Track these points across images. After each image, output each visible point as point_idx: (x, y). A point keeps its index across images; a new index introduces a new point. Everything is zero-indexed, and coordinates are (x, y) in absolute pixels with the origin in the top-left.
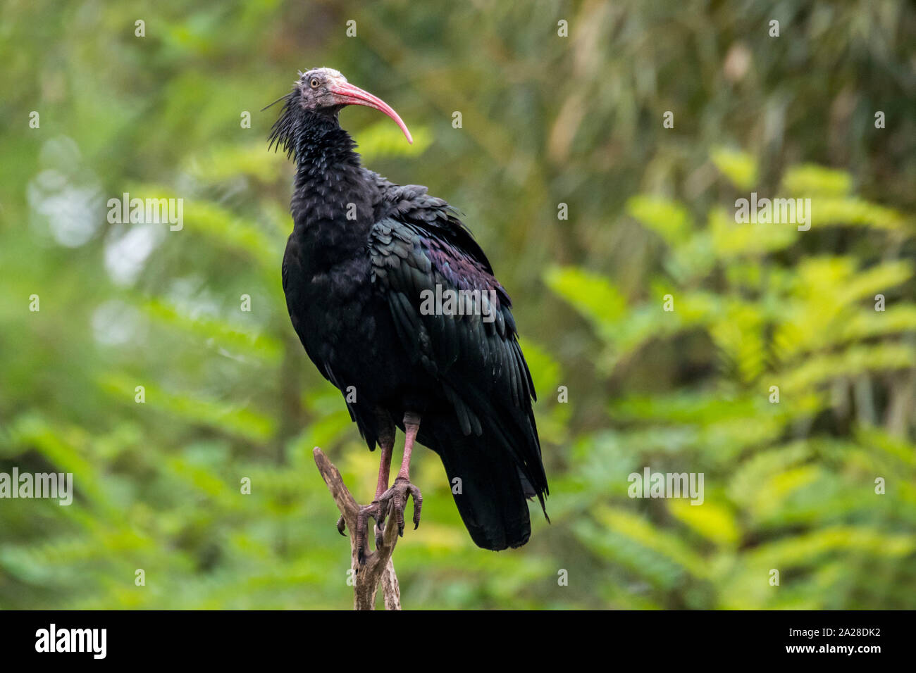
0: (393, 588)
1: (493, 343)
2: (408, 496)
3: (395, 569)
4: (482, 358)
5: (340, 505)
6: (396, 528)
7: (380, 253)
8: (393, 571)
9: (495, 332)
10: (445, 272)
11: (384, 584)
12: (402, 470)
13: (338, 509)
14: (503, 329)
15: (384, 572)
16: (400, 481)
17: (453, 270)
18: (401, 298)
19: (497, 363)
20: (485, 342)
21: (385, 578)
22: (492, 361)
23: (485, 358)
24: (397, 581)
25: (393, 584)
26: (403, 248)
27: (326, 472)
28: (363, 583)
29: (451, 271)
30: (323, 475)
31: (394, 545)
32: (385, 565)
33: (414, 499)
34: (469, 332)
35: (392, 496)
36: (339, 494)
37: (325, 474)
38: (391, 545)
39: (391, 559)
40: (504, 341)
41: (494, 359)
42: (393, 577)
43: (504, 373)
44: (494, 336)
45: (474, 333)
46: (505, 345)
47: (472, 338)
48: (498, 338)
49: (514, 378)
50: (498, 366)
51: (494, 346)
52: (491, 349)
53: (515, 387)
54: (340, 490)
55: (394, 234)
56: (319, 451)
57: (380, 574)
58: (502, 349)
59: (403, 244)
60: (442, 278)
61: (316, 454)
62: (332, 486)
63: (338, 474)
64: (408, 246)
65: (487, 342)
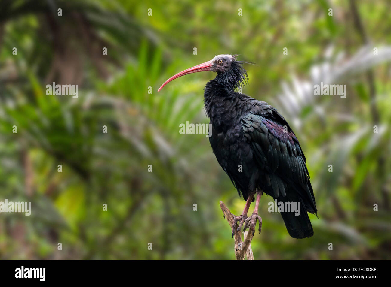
0: (251, 257)
1: (292, 159)
2: (257, 220)
3: (252, 249)
4: (288, 165)
5: (230, 224)
6: (252, 232)
7: (246, 127)
8: (251, 250)
9: (293, 155)
10: (273, 133)
11: (248, 255)
12: (255, 210)
13: (229, 226)
14: (296, 153)
15: (248, 250)
16: (254, 214)
17: (276, 132)
18: (256, 145)
19: (294, 166)
20: (289, 159)
21: (248, 253)
22: (292, 166)
23: (289, 165)
24: (253, 254)
25: (251, 255)
26: (255, 124)
27: (225, 211)
28: (239, 255)
29: (275, 132)
30: (223, 212)
31: (251, 239)
32: (248, 247)
33: (259, 222)
34: (282, 156)
35: (250, 220)
36: (230, 219)
37: (224, 211)
38: (250, 239)
39: (250, 245)
40: (296, 157)
41: (293, 165)
42: (251, 252)
43: (297, 170)
44: (293, 156)
45: (285, 156)
46: (297, 159)
47: (284, 157)
48: (294, 157)
49: (301, 172)
50: (294, 167)
51: (293, 160)
52: (291, 161)
53: (301, 175)
54: (230, 217)
55: (252, 119)
56: (222, 202)
57: (246, 251)
58: (295, 160)
59: (255, 123)
60: (272, 135)
61: (221, 204)
62: (227, 216)
63: (229, 212)
64: (257, 124)
65: (290, 158)
